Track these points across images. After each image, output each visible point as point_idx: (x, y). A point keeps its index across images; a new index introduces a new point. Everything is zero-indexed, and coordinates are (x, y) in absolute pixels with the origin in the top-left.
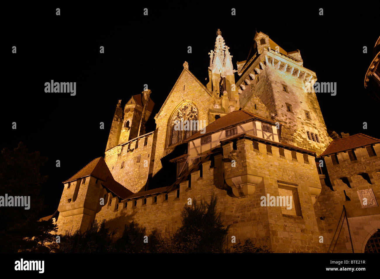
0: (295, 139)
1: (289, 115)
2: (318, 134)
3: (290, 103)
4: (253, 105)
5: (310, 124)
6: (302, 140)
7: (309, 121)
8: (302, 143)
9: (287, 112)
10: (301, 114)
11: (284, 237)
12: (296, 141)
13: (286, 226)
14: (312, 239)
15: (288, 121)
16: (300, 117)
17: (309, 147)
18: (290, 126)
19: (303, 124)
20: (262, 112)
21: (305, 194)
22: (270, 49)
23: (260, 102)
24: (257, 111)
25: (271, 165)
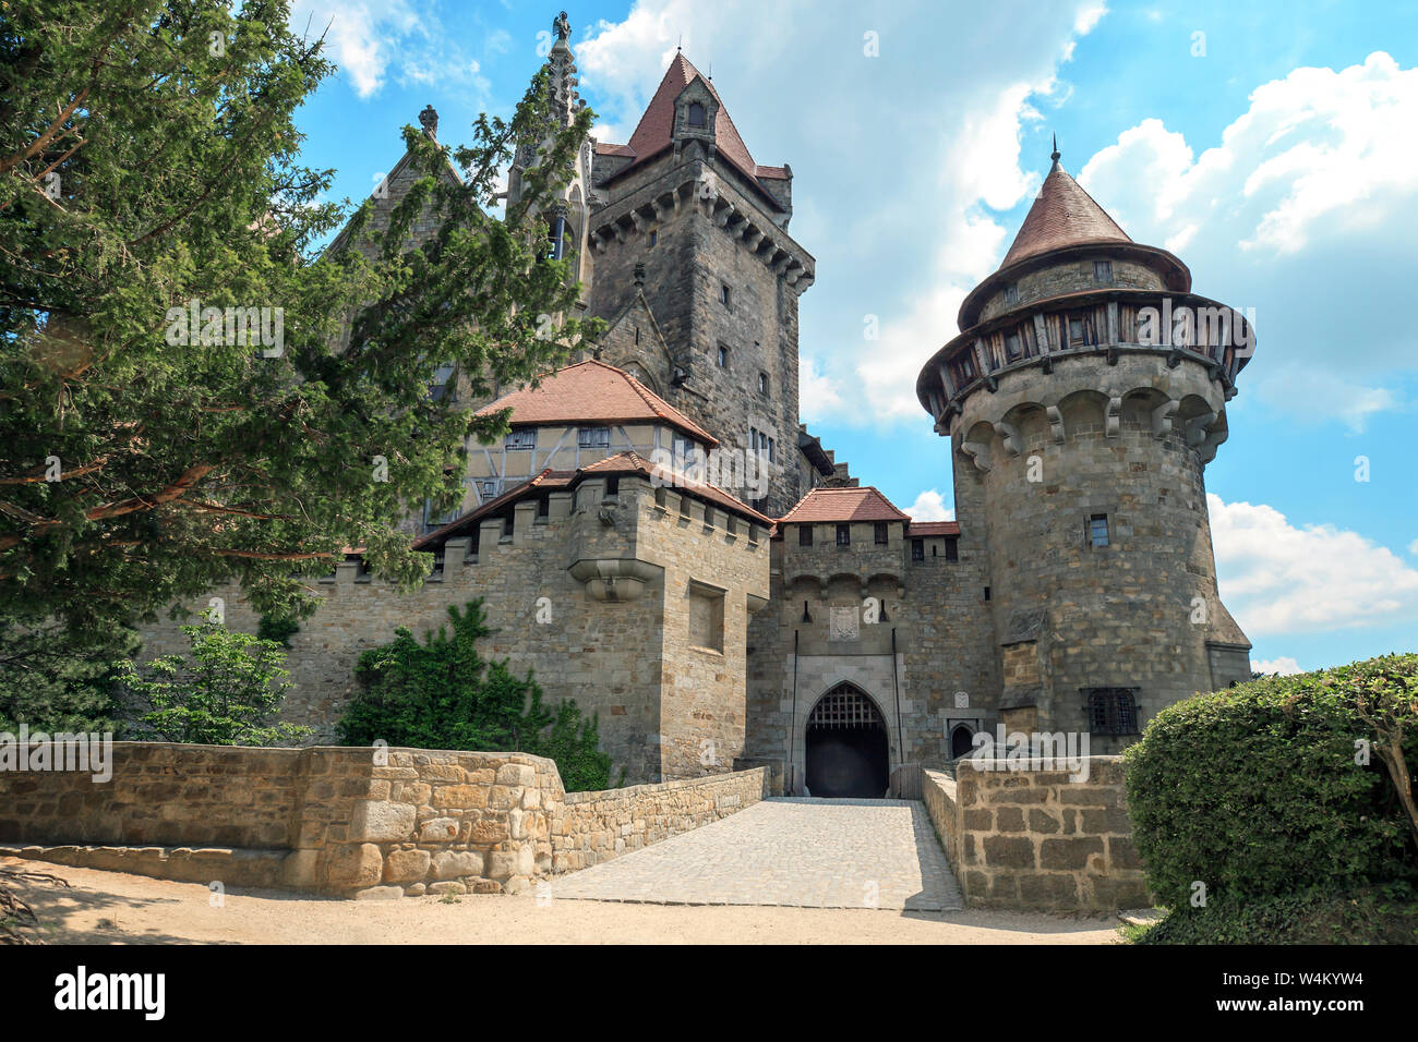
1: (718, 373)
2: (776, 439)
3: (728, 343)
4: (632, 328)
5: (764, 409)
7: (763, 400)
9: (715, 368)
10: (748, 379)
11: (683, 688)
15: (710, 396)
16: (744, 387)
18: (713, 409)
19: (746, 408)
20: (654, 355)
21: (737, 608)
22: (714, 151)
23: (652, 325)
24: (640, 352)
25: (684, 543)
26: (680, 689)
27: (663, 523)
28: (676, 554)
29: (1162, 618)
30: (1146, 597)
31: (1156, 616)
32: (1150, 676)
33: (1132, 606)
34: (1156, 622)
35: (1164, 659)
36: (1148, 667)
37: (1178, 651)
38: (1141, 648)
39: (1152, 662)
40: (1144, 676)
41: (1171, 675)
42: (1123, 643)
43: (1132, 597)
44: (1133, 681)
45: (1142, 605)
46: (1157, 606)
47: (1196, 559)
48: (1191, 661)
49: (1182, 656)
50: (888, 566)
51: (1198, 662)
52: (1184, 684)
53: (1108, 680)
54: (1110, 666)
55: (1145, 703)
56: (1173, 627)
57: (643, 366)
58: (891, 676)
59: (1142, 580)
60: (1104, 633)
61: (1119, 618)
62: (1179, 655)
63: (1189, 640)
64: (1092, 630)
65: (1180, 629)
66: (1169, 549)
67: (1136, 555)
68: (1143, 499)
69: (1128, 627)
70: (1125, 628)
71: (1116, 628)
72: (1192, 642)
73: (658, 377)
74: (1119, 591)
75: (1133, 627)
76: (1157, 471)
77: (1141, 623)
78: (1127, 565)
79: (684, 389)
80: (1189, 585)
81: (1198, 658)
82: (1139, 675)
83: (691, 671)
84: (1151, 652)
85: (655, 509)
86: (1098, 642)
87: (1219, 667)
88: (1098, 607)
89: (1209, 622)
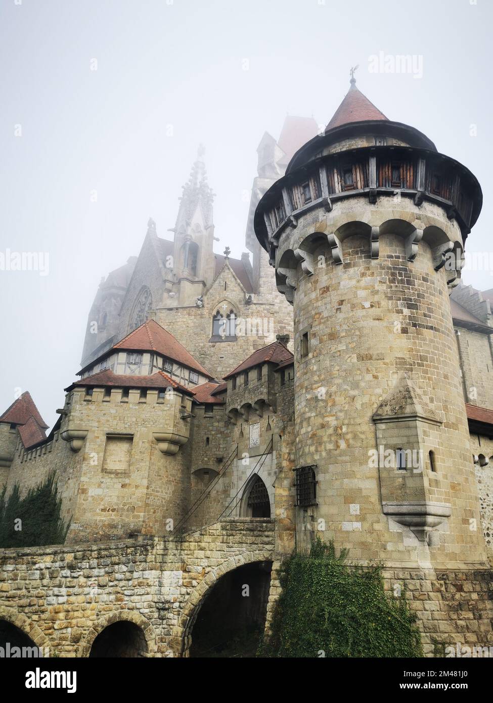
11: (95, 495)
13: (102, 482)
14: (134, 495)
18: (280, 307)
20: (235, 293)
21: (143, 442)
22: (276, 166)
23: (234, 277)
24: (227, 294)
25: (105, 414)
26: (92, 496)
27: (90, 407)
28: (99, 422)
29: (334, 404)
31: (330, 404)
33: (317, 399)
34: (329, 409)
35: (333, 439)
36: (323, 447)
37: (344, 429)
38: (320, 432)
39: (325, 442)
40: (320, 455)
41: (338, 452)
42: (311, 430)
44: (314, 460)
46: (330, 396)
47: (369, 349)
48: (355, 437)
49: (347, 433)
50: (261, 394)
51: (363, 436)
52: (348, 458)
53: (306, 461)
54: (307, 450)
55: (320, 477)
56: (341, 411)
57: (229, 300)
58: (271, 467)
59: (323, 377)
60: (305, 424)
61: (310, 410)
62: (344, 434)
63: (354, 418)
64: (301, 422)
65: (346, 410)
66: (342, 347)
67: (322, 357)
68: (325, 314)
69: (314, 416)
70: (313, 418)
71: (309, 418)
72: (358, 421)
73: (238, 303)
74: (312, 389)
75: (317, 416)
76: (337, 288)
77: (320, 412)
78: (315, 368)
79: (255, 304)
80: (359, 372)
81: (362, 433)
82: (318, 454)
83: (102, 485)
84: (325, 434)
85: (85, 401)
86: (303, 431)
87: (384, 438)
88: (304, 404)
89: (381, 399)
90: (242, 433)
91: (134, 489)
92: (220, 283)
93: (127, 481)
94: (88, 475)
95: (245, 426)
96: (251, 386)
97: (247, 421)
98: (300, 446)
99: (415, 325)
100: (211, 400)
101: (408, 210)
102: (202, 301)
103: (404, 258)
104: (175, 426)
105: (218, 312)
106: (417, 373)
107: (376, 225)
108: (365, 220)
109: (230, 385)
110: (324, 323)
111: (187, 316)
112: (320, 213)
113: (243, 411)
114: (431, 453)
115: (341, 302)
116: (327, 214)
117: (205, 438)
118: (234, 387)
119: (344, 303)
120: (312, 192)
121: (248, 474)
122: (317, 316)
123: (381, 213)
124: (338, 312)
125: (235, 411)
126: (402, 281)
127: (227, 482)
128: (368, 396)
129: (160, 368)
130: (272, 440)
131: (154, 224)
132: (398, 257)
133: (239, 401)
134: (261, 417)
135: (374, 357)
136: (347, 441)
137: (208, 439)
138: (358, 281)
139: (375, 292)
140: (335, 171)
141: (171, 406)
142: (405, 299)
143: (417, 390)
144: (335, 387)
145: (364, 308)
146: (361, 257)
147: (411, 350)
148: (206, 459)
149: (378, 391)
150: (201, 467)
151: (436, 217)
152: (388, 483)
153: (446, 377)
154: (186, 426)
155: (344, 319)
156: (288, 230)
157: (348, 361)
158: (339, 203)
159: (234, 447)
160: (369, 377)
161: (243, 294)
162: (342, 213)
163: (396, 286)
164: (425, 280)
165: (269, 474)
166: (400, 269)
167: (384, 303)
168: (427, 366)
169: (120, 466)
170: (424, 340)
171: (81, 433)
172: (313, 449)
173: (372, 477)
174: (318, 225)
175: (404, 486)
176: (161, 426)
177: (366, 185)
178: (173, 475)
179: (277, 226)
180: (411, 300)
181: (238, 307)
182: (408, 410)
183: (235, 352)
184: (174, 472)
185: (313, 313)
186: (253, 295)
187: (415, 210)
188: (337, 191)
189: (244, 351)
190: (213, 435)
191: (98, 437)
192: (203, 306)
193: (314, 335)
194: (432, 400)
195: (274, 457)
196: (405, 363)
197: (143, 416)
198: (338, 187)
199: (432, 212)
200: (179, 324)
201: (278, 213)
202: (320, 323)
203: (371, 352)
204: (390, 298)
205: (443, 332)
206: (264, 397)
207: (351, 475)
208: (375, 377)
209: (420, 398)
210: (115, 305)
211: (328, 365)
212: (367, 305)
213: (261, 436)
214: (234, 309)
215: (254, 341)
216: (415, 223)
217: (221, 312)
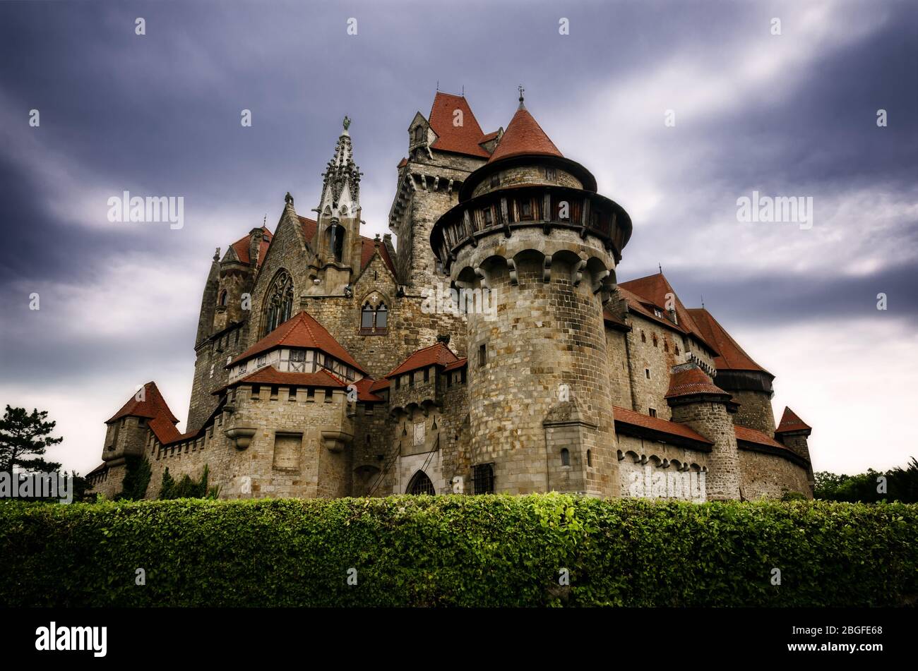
0: (437, 322)
4: (373, 273)
6: (452, 321)
8: (449, 328)
12: (438, 326)
13: (274, 480)
14: (305, 491)
17: (462, 332)
20: (385, 284)
21: (312, 441)
22: (429, 150)
23: (384, 267)
24: (376, 284)
25: (273, 413)
26: (264, 493)
27: (257, 405)
28: (267, 420)
29: (510, 411)
30: (501, 398)
31: (507, 410)
32: (501, 453)
33: (495, 405)
34: (506, 415)
35: (509, 440)
36: (500, 447)
37: (519, 432)
38: (498, 435)
39: (502, 443)
40: (498, 455)
41: (513, 451)
42: (489, 432)
43: (494, 399)
44: (492, 459)
45: (499, 403)
46: (507, 403)
47: (541, 363)
48: (529, 439)
49: (522, 436)
50: (428, 395)
51: (535, 438)
52: (522, 457)
53: (483, 459)
54: (484, 449)
55: (498, 473)
56: (516, 416)
57: (380, 291)
58: (437, 464)
59: (500, 386)
60: (482, 427)
61: (488, 415)
62: (519, 436)
63: (528, 423)
64: (479, 425)
65: (521, 417)
66: (517, 360)
67: (497, 369)
68: (503, 330)
69: (492, 421)
70: (490, 422)
71: (487, 422)
72: (531, 425)
73: (389, 296)
74: (489, 396)
75: (494, 420)
76: (513, 308)
77: (498, 416)
78: (493, 378)
79: (407, 297)
80: (532, 383)
81: (535, 435)
82: (496, 453)
83: (274, 482)
84: (502, 437)
85: (252, 399)
86: (481, 433)
87: (552, 440)
88: (481, 409)
89: (550, 407)
90: (405, 432)
91: (305, 486)
92: (370, 272)
93: (298, 478)
94: (259, 473)
95: (409, 425)
96: (417, 386)
97: (411, 419)
98: (477, 446)
99: (578, 344)
100: (371, 398)
101: (575, 242)
102: (350, 290)
103: (570, 283)
104: (343, 425)
105: (367, 303)
106: (579, 386)
107: (549, 254)
108: (540, 249)
109: (393, 384)
110: (501, 338)
111: (334, 306)
112: (500, 238)
113: (407, 410)
114: (589, 452)
115: (517, 320)
116: (506, 239)
117: (366, 436)
118: (398, 386)
119: (520, 321)
120: (492, 218)
121: (413, 471)
122: (495, 331)
123: (554, 244)
124: (514, 329)
125: (399, 410)
126: (568, 304)
127: (389, 478)
128: (539, 405)
129: (322, 366)
130: (438, 439)
131: (292, 199)
132: (565, 282)
133: (404, 400)
134: (426, 416)
135: (545, 371)
136: (522, 442)
137: (369, 437)
138: (532, 303)
139: (546, 313)
140: (515, 202)
141: (339, 405)
142: (570, 320)
143: (579, 399)
144: (511, 395)
145: (537, 327)
146: (534, 281)
147: (574, 365)
148: (367, 456)
149: (548, 400)
150: (363, 464)
151: (597, 249)
152: (556, 476)
153: (601, 388)
154: (351, 424)
155: (520, 335)
156: (468, 248)
157: (523, 373)
158: (517, 231)
159: (396, 445)
160: (540, 388)
161: (394, 286)
162: (520, 241)
163: (564, 309)
164: (586, 303)
165: (435, 471)
166: (567, 293)
167: (553, 323)
168: (587, 379)
169: (289, 464)
170: (585, 356)
171: (249, 431)
172: (490, 449)
173: (542, 472)
174: (498, 248)
175: (567, 479)
176: (330, 424)
177: (541, 217)
178: (338, 473)
179: (456, 243)
180: (575, 321)
181: (389, 299)
182: (573, 417)
183: (386, 346)
184: (339, 469)
185: (491, 327)
186: (404, 288)
187: (581, 243)
188: (516, 220)
189: (395, 346)
190: (374, 432)
191: (267, 436)
192: (352, 297)
193: (492, 347)
194: (589, 408)
195: (441, 454)
196: (570, 377)
197: (311, 415)
198: (516, 216)
199: (594, 244)
200: (326, 313)
201: (458, 229)
202: (498, 338)
203: (542, 366)
204: (558, 319)
205: (599, 349)
206: (432, 398)
207: (525, 471)
208: (546, 388)
209: (582, 407)
210: (237, 282)
211: (505, 376)
212: (540, 324)
213: (426, 434)
214: (385, 301)
215: (405, 336)
216: (581, 254)
217: (371, 303)
